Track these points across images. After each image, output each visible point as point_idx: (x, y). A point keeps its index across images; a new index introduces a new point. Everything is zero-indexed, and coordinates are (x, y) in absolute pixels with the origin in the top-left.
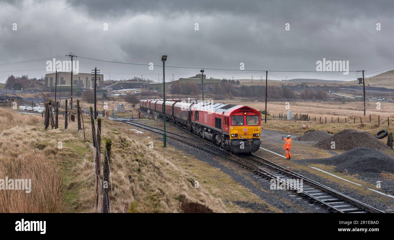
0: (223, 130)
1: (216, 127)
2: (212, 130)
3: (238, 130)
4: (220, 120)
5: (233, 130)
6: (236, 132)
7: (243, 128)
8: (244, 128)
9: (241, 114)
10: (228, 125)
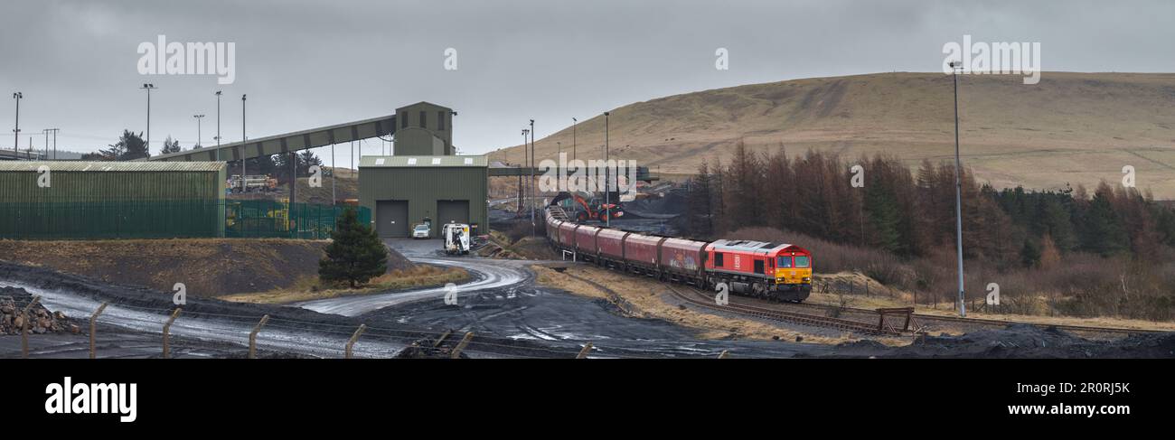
0: (768, 273)
1: (756, 271)
2: (748, 276)
3: (785, 272)
4: (762, 262)
5: (780, 273)
6: (783, 275)
7: (791, 270)
8: (793, 272)
9: (789, 254)
10: (774, 267)
